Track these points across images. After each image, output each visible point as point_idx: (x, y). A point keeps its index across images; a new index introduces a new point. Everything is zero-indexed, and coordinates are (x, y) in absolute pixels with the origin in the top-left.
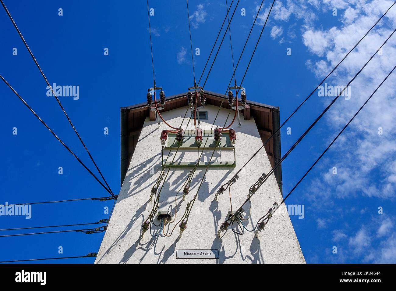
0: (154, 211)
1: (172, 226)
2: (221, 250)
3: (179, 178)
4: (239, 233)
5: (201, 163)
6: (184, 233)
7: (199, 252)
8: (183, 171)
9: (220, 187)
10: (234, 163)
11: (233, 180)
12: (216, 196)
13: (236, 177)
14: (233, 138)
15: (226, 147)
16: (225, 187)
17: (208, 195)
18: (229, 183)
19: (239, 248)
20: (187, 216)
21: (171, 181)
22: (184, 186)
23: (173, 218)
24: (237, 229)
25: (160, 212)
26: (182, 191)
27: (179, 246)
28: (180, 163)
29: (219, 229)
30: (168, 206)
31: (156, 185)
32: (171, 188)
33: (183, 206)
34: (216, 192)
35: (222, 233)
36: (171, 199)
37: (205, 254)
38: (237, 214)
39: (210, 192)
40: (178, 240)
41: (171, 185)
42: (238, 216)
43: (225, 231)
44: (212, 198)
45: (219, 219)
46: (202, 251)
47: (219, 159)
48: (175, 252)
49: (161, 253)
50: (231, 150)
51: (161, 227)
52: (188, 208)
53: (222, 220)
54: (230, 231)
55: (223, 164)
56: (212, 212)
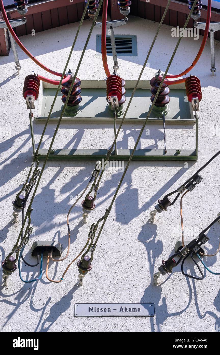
0: (24, 238)
1: (62, 266)
2: (160, 303)
3: (74, 180)
4: (194, 277)
5: (120, 152)
6: (87, 277)
7: (118, 307)
8: (83, 168)
9: (161, 198)
10: (195, 154)
11: (189, 185)
12: (152, 214)
13: (196, 178)
14: (195, 96)
15: (179, 119)
16: (171, 198)
17: (137, 213)
18: (181, 189)
19: (193, 300)
20: (92, 247)
21: (57, 186)
22: (84, 196)
23: (64, 254)
24: (193, 271)
25: (35, 243)
26: (80, 203)
27: (77, 297)
28: (73, 150)
29: (156, 270)
30: (55, 230)
31: (24, 193)
32: (59, 198)
33: (85, 231)
34: (152, 208)
35: (162, 278)
36: (60, 218)
37: (128, 310)
38: (194, 244)
39: (140, 207)
40: (75, 288)
41: (57, 193)
42: (196, 250)
43: (168, 274)
44: (144, 217)
45: (156, 255)
46: (123, 306)
47: (161, 145)
48: (71, 307)
49: (44, 308)
50: (188, 125)
51: (41, 267)
52: (92, 233)
53: (165, 256)
54: (177, 275)
55: (170, 153)
56: (144, 242)
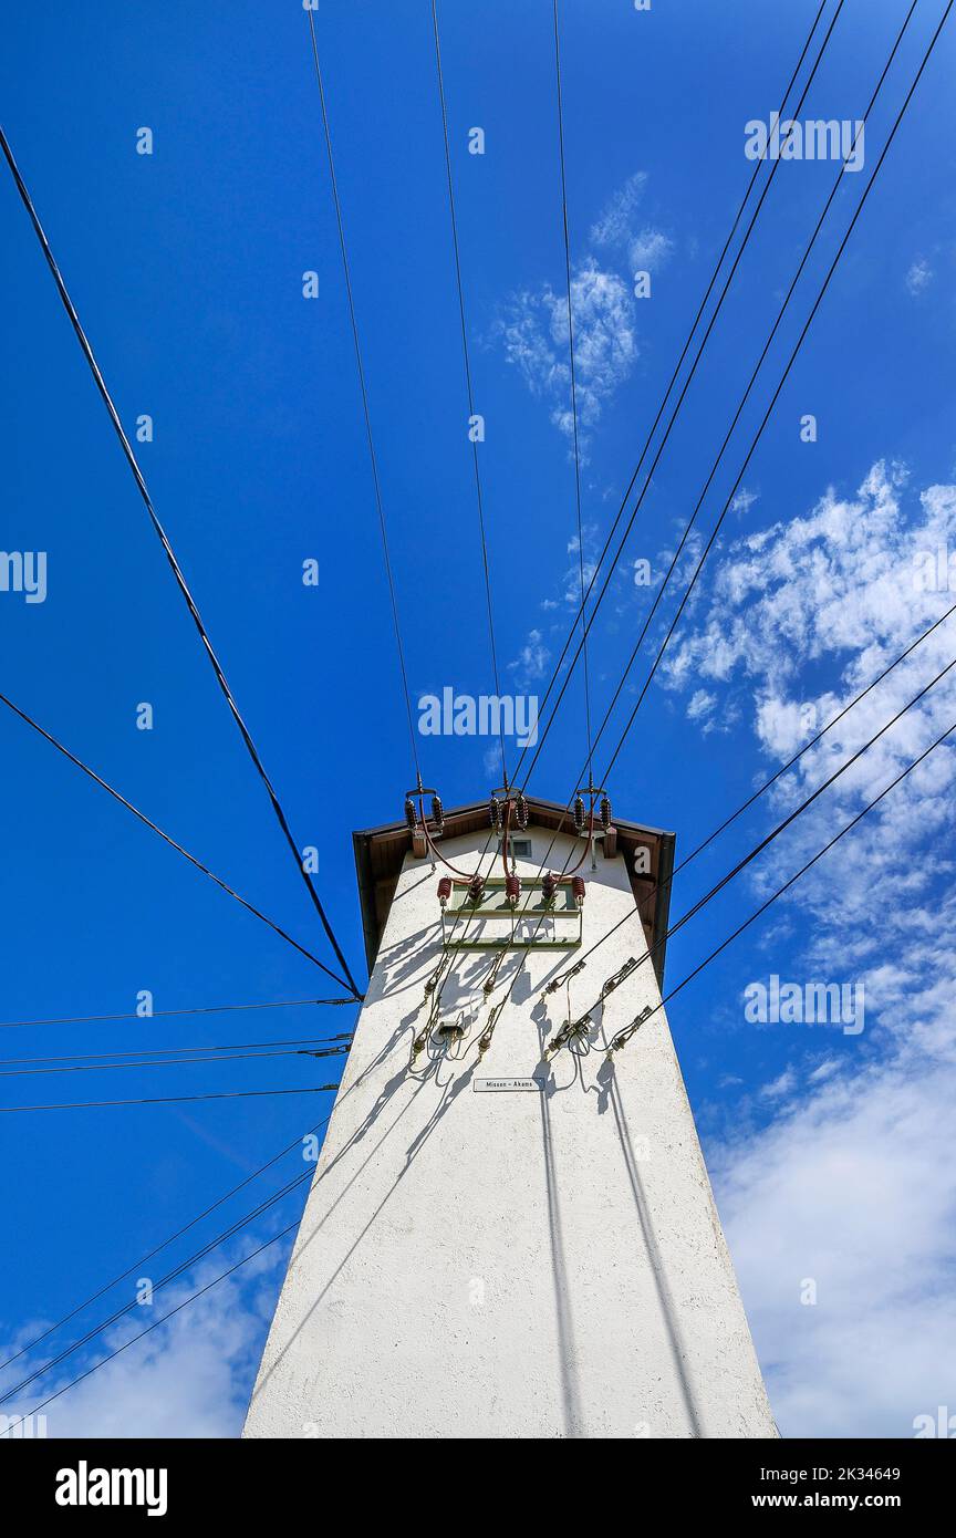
0: (432, 1022)
1: (465, 1045)
2: (550, 1078)
3: (476, 966)
4: (580, 1054)
5: (517, 940)
6: (486, 1054)
7: (513, 1081)
8: (483, 954)
9: (551, 981)
10: (579, 940)
11: (575, 970)
12: (543, 996)
13: (581, 964)
14: (580, 893)
15: (565, 910)
16: (559, 981)
17: (530, 994)
18: (568, 974)
19: (579, 1075)
20: (491, 1029)
21: (461, 971)
22: (485, 982)
23: (466, 1032)
24: (578, 1048)
25: (442, 1023)
26: (481, 987)
27: (477, 1073)
28: (477, 939)
29: (546, 1047)
30: (458, 1011)
31: (434, 979)
32: (463, 982)
33: (484, 1014)
34: (543, 990)
35: (551, 1054)
36: (462, 1001)
37: (521, 1085)
38: (579, 1024)
39: (532, 989)
40: (476, 1064)
41: (461, 977)
42: (581, 1029)
43: (557, 1051)
44: (536, 998)
45: (545, 1033)
46: (517, 1081)
47: (550, 932)
48: (472, 1081)
49: (447, 1084)
50: (574, 915)
51: (446, 1045)
52: (492, 1016)
53: (553, 1035)
54: (565, 1051)
55: (558, 941)
56: (536, 1022)
